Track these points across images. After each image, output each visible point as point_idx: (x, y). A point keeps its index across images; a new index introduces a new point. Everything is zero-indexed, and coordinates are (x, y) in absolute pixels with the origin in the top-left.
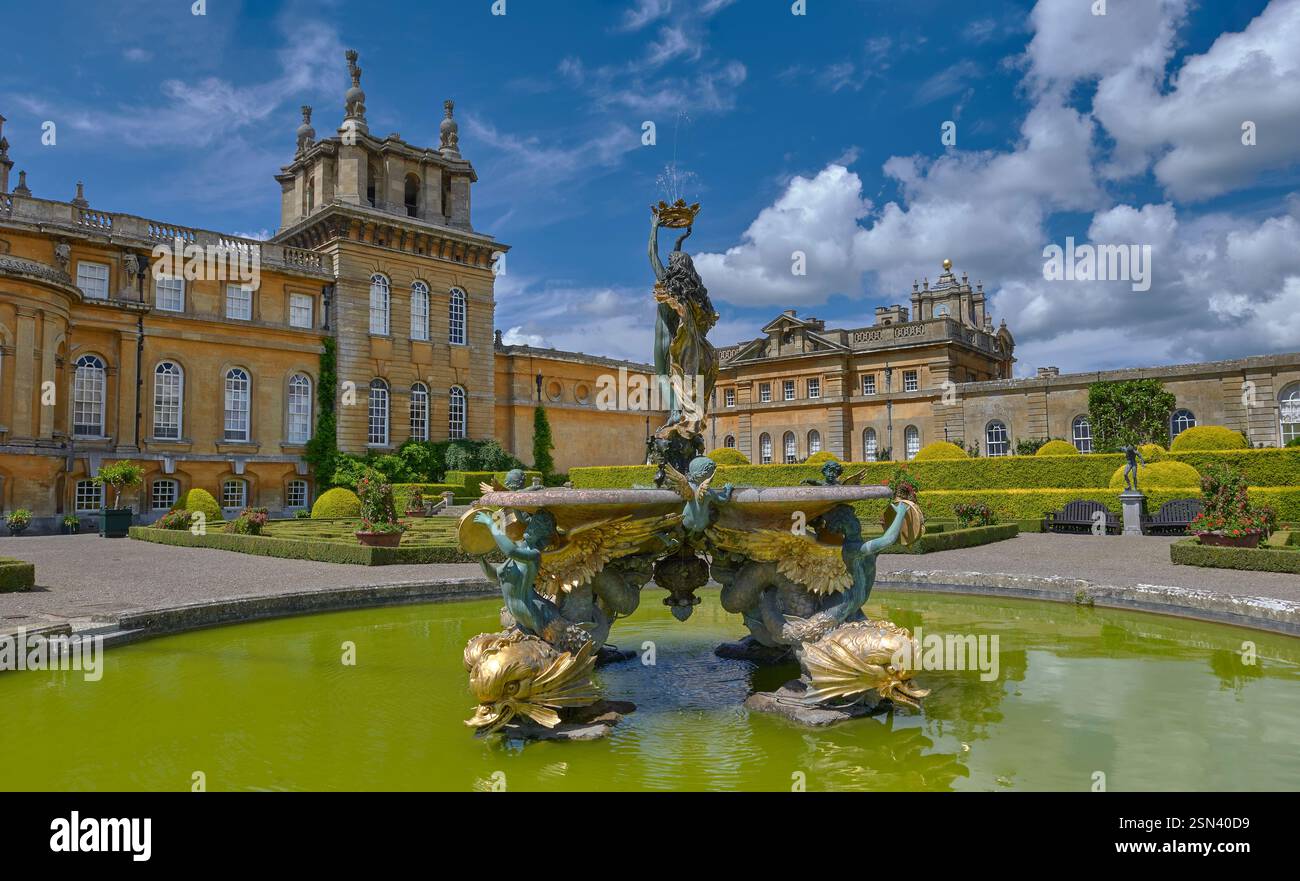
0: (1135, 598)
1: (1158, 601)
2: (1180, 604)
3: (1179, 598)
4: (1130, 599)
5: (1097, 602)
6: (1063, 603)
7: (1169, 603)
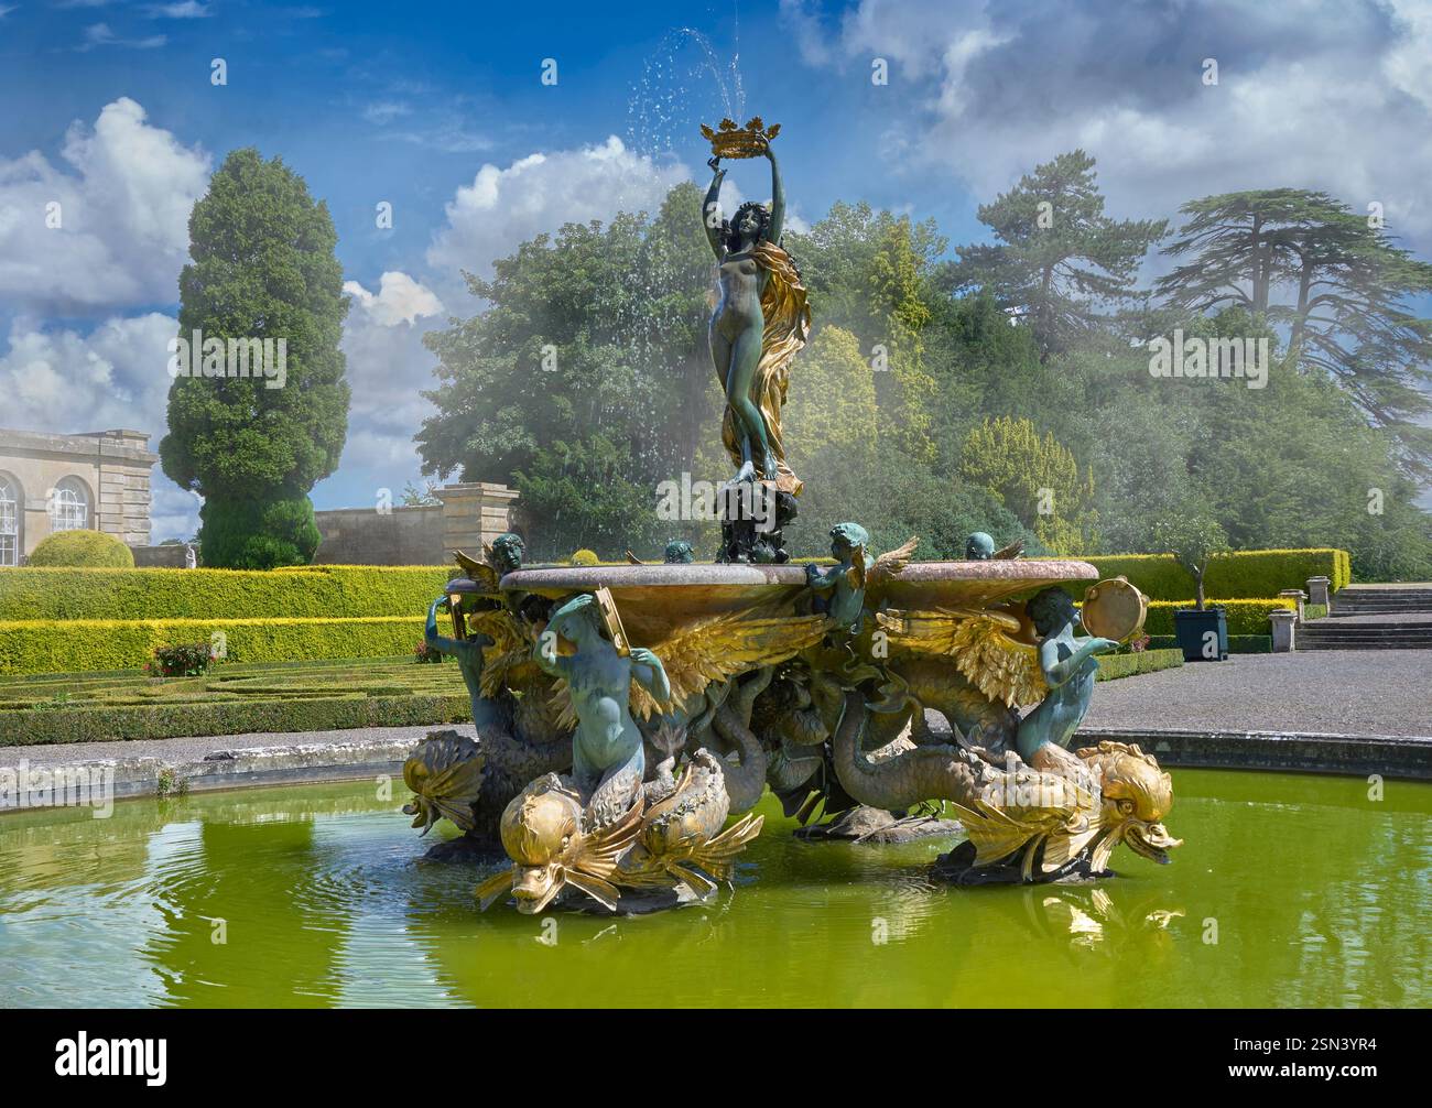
0: (253, 769)
1: (289, 766)
2: (321, 763)
3: (320, 755)
4: (245, 770)
5: (194, 786)
6: (138, 798)
7: (305, 765)
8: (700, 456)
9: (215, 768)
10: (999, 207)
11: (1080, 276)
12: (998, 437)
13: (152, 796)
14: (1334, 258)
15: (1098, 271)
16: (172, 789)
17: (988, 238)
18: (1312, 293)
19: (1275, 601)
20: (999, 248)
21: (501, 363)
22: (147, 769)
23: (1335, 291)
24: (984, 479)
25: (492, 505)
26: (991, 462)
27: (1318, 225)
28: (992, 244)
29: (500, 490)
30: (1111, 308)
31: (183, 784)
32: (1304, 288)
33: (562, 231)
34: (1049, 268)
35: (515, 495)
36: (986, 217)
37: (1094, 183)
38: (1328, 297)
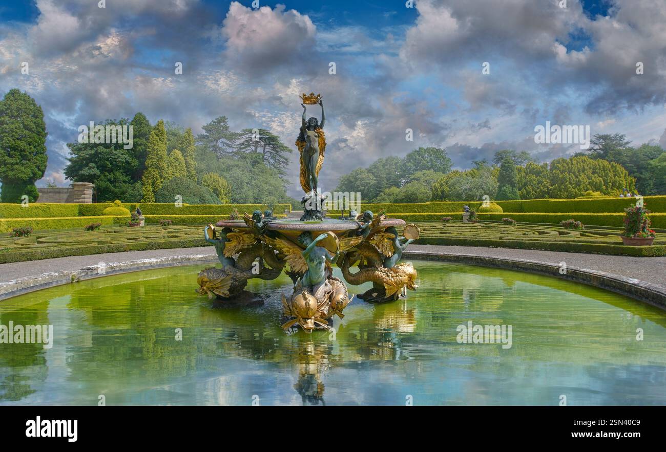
4: (96, 273)
5: (82, 279)
8: (144, 178)
9: (88, 273)
10: (207, 126)
11: (224, 143)
12: (211, 177)
13: (69, 283)
14: (270, 144)
15: (228, 142)
16: (75, 280)
17: (204, 133)
18: (266, 150)
19: (283, 215)
20: (206, 135)
21: (90, 152)
22: (68, 275)
23: (270, 150)
24: (209, 186)
25: (88, 188)
26: (209, 182)
27: (268, 137)
28: (205, 134)
29: (90, 184)
30: (229, 150)
31: (78, 278)
32: (264, 149)
33: (106, 121)
34: (217, 140)
35: (94, 186)
36: (204, 128)
37: (228, 123)
38: (268, 151)
